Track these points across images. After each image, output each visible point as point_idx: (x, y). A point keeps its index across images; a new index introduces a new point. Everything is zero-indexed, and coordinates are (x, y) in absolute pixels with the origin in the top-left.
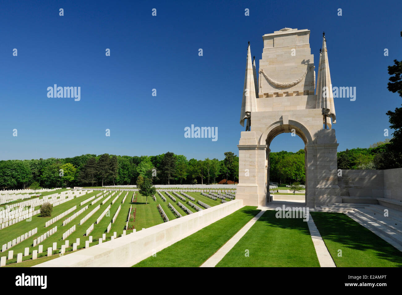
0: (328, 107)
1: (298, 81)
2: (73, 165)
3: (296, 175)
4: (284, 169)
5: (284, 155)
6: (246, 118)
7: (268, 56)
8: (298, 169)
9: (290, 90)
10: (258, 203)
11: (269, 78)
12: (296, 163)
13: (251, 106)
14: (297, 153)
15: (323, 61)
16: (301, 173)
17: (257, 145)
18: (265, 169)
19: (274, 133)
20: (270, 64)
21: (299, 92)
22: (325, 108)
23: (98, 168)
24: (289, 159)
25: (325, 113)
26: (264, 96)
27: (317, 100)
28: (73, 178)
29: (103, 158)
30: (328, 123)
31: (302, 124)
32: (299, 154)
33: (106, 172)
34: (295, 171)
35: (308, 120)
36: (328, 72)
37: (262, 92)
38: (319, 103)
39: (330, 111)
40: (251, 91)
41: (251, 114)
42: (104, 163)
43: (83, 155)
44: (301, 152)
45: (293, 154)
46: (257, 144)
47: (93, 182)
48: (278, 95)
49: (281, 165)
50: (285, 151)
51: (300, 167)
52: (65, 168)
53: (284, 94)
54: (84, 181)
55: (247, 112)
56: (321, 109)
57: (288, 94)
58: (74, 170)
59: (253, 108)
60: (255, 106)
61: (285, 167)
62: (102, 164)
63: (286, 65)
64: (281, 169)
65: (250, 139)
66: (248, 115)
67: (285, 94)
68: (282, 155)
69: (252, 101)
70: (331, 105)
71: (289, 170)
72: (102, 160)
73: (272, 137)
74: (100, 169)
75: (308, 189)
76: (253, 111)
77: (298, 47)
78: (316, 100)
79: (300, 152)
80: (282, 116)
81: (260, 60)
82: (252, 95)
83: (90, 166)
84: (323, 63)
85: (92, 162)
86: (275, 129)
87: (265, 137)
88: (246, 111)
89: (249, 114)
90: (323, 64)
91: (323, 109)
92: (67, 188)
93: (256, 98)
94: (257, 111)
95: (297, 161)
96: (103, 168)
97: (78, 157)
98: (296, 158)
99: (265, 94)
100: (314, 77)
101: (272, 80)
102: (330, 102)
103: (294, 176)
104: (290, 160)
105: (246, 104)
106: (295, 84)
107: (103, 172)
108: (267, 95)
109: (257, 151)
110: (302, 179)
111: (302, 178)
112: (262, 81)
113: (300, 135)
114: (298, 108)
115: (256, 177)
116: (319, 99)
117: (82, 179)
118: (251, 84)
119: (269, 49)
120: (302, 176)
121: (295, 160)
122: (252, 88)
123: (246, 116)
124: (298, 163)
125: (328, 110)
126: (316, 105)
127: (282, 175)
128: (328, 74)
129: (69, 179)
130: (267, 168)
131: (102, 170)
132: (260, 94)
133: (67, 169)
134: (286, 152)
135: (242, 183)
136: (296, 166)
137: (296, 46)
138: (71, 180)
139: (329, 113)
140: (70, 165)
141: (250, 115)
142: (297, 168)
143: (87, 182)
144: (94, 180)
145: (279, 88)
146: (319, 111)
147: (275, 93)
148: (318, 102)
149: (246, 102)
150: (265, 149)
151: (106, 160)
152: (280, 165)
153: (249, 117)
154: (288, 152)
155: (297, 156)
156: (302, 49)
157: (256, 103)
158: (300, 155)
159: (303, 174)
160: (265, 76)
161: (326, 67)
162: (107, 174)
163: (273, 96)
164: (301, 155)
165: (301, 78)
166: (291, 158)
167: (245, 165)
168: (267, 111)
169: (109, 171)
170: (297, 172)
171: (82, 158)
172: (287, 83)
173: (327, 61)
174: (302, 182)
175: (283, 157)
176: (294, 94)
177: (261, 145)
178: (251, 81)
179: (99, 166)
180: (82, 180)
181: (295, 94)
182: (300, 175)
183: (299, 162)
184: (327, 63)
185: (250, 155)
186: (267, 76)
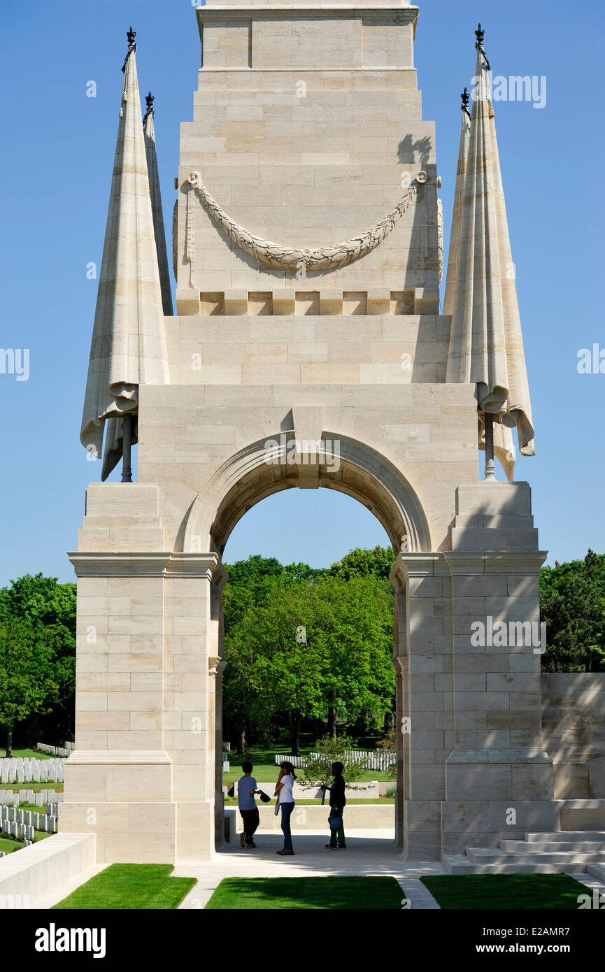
0: (501, 381)
1: (366, 242)
3: (329, 695)
4: (262, 662)
5: (267, 580)
6: (113, 414)
7: (225, 108)
8: (343, 664)
9: (329, 286)
10: (173, 847)
11: (229, 220)
12: (330, 629)
13: (140, 355)
14: (334, 571)
15: (479, 163)
16: (354, 684)
17: (167, 555)
18: (207, 675)
19: (250, 488)
20: (229, 150)
21: (369, 296)
22: (486, 381)
24: (292, 606)
25: (488, 404)
26: (206, 308)
27: (452, 339)
30: (498, 448)
31: (386, 455)
32: (347, 577)
34: (324, 672)
35: (413, 434)
36: (499, 215)
37: (190, 285)
38: (459, 356)
39: (510, 396)
40: (138, 282)
41: (137, 394)
44: (357, 565)
45: (309, 573)
46: (168, 547)
48: (269, 304)
49: (249, 638)
50: (266, 556)
51: (350, 650)
53: (298, 299)
55: (121, 385)
56: (468, 387)
57: (319, 307)
59: (147, 362)
60: (158, 358)
61: (267, 650)
63: (310, 160)
64: (248, 660)
65: (135, 522)
66: (124, 398)
67: (304, 300)
68: (253, 585)
69: (144, 331)
70: (511, 366)
71: (295, 670)
73: (239, 509)
75: (409, 771)
76: (148, 382)
77: (365, 78)
78: (448, 341)
79: (350, 564)
80: (291, 413)
81: (182, 124)
82: (143, 302)
84: (479, 168)
86: (253, 475)
87: (206, 515)
88: (115, 379)
89: (127, 394)
90: (479, 173)
91: (480, 385)
93: (165, 315)
94: (168, 382)
95: (334, 619)
98: (330, 599)
99: (205, 297)
100: (437, 227)
101: (244, 231)
102: (509, 355)
103: (317, 699)
104: (299, 611)
105: (115, 343)
106: (351, 258)
108: (219, 303)
109: (166, 586)
110: (361, 720)
111: (364, 712)
112: (191, 232)
113: (371, 504)
114: (369, 375)
115: (164, 717)
116: (461, 337)
118: (141, 245)
119: (229, 76)
120: (359, 701)
121: (327, 608)
122: (143, 264)
123: (113, 407)
124: (341, 629)
125: (501, 393)
126: (445, 364)
127: (254, 695)
128: (499, 225)
130: (214, 670)
132: (181, 291)
134: (273, 562)
135: (93, 747)
136: (332, 647)
137: (355, 74)
139: (505, 407)
141: (135, 400)
142: (334, 655)
145: (277, 269)
146: (463, 395)
147: (254, 296)
148: (453, 353)
149: (115, 336)
150: (209, 572)
152: (243, 638)
153: (129, 407)
154: (284, 562)
155: (338, 587)
156: (383, 89)
157: (164, 342)
158: (352, 581)
159: (367, 693)
160: (206, 206)
161: (489, 190)
163: (246, 310)
164: (357, 581)
165: (381, 231)
166: (301, 601)
167: (107, 654)
168: (215, 382)
170: (334, 679)
172: (312, 250)
173: (495, 164)
174: (365, 737)
175: (260, 595)
176: (344, 303)
177: (186, 551)
178: (141, 227)
181: (350, 307)
182: (352, 697)
183: (345, 621)
184: (495, 171)
185: (134, 602)
186: (217, 206)
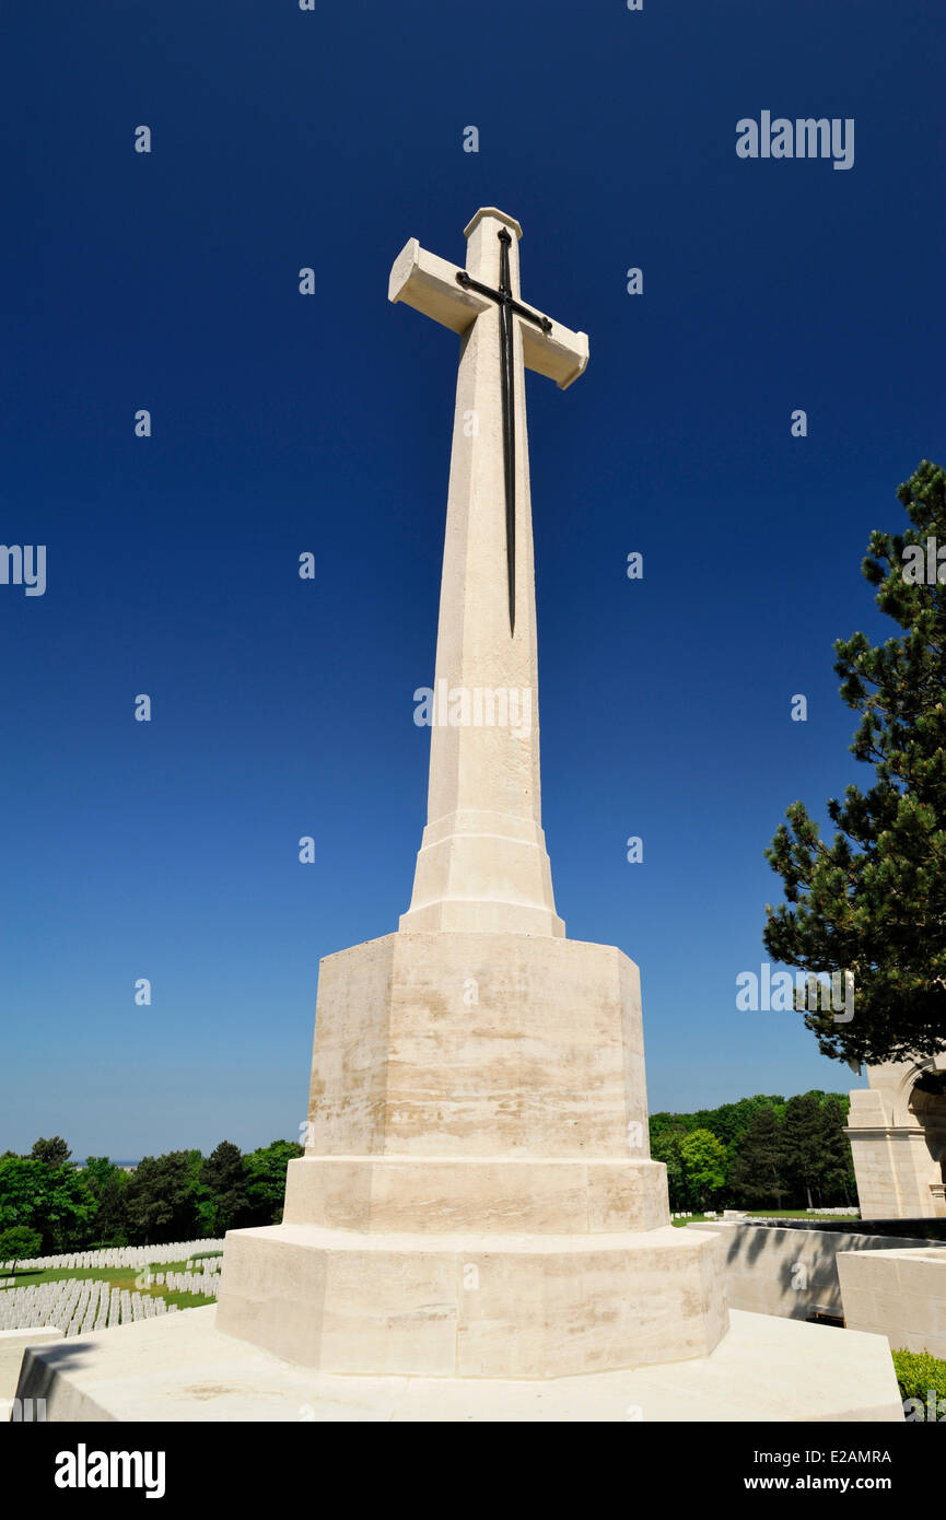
2: (713, 1135)
23: (784, 1143)
28: (720, 1181)
29: (797, 1108)
33: (814, 1159)
42: (801, 1128)
43: (744, 1101)
47: (777, 1192)
52: (694, 1144)
54: (750, 1190)
58: (721, 1150)
62: (796, 1130)
72: (794, 1115)
74: (791, 1147)
83: (762, 1137)
85: (767, 1125)
92: (706, 1214)
96: (802, 1144)
97: (730, 1108)
107: (803, 1158)
117: (744, 1183)
129: (711, 1181)
131: (800, 1150)
133: (698, 1149)
138: (714, 1185)
140: (705, 1135)
143: (759, 1192)
144: (780, 1188)
151: (805, 1116)
162: (820, 1165)
169: (823, 1154)
171: (740, 1111)
179: (787, 1136)
180: (743, 1186)
